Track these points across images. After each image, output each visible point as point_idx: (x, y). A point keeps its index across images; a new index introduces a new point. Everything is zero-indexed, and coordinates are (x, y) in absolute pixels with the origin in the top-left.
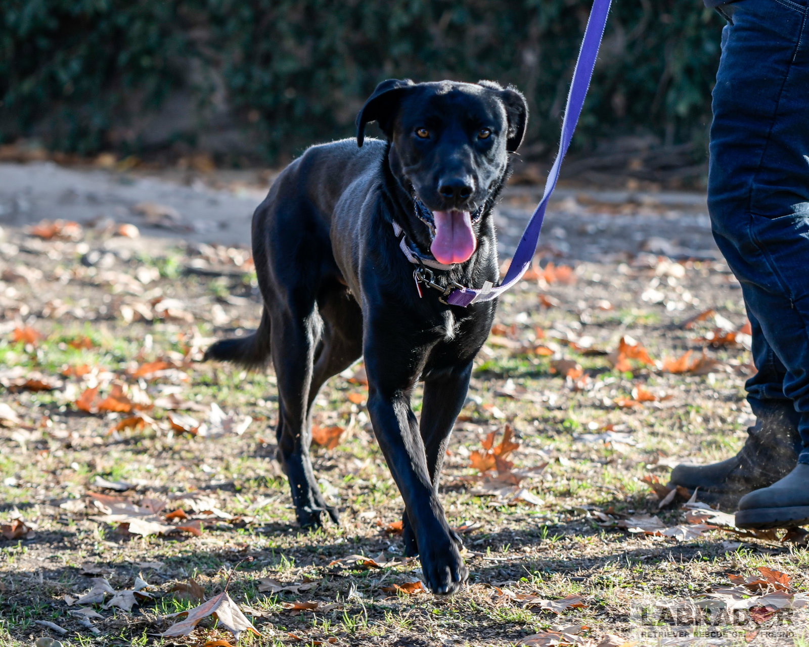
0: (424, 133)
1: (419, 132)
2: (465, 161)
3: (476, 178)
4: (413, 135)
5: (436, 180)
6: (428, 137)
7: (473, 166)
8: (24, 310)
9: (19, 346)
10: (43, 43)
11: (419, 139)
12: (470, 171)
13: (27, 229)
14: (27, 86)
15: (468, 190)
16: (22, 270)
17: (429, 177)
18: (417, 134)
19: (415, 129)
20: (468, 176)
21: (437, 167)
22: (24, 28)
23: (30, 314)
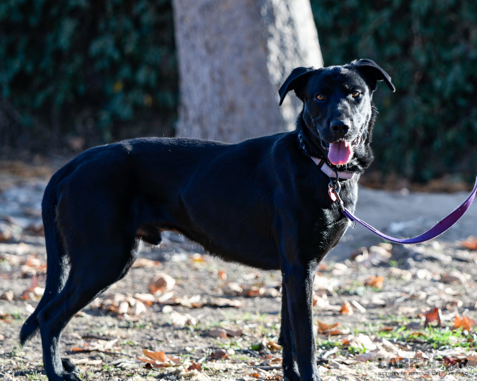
0: (320, 97)
1: (318, 97)
2: (345, 111)
3: (352, 120)
4: (315, 99)
5: (328, 123)
6: (323, 100)
7: (350, 113)
8: (460, 304)
9: (459, 331)
10: (462, 102)
11: (318, 101)
12: (348, 116)
13: (458, 243)
14: (451, 135)
15: (346, 128)
16: (456, 274)
17: (325, 123)
18: (317, 98)
19: (315, 96)
20: (346, 119)
21: (329, 116)
22: (447, 92)
23: (464, 307)
